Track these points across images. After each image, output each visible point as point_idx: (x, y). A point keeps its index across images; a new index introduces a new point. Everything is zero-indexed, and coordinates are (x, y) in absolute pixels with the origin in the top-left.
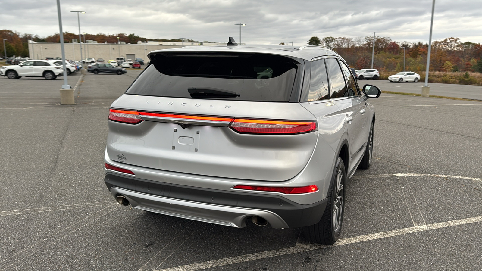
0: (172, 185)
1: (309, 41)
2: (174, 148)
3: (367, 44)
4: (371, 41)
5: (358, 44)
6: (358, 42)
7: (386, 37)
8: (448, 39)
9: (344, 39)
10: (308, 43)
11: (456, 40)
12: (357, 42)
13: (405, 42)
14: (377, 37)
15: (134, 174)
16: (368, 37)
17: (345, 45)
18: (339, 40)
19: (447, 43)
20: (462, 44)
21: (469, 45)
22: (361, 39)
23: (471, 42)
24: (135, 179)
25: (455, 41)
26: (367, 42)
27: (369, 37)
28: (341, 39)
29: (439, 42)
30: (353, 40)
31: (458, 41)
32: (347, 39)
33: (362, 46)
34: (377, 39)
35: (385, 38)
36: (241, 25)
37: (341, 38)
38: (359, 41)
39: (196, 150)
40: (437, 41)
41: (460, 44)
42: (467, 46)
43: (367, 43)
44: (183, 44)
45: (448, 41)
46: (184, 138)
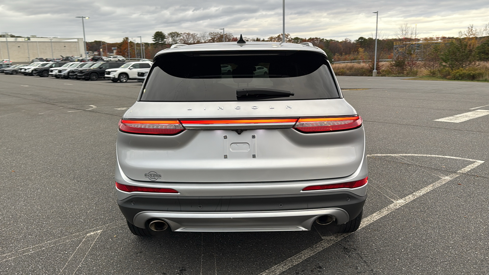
0: (232, 198)
1: (154, 36)
2: (226, 157)
3: (211, 40)
4: (215, 37)
5: (203, 39)
6: (203, 38)
7: (228, 33)
8: (280, 35)
9: (189, 34)
10: (153, 38)
11: (288, 36)
12: (202, 38)
13: (245, 37)
14: (219, 33)
15: (178, 193)
16: (211, 33)
17: (191, 40)
18: (184, 35)
19: (280, 38)
20: (292, 39)
21: (298, 40)
22: (205, 35)
23: (299, 37)
24: (179, 198)
25: (286, 37)
26: (211, 37)
27: (212, 32)
28: (186, 35)
29: (274, 37)
30: (198, 36)
31: (289, 37)
32: (192, 35)
34: (220, 35)
35: (227, 34)
36: (84, 18)
37: (186, 33)
38: (204, 37)
39: (254, 156)
40: (272, 37)
41: (290, 39)
42: (296, 41)
43: (211, 38)
44: (7, 39)
45: (281, 37)
46: (237, 145)
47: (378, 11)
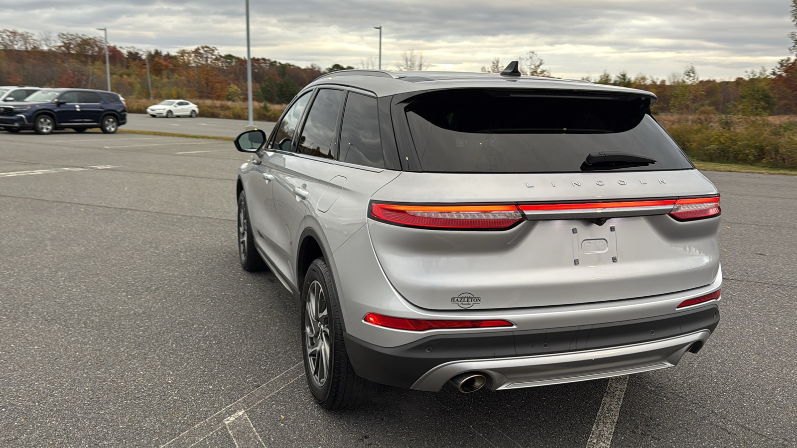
3: (63, 46)
4: (71, 41)
5: (46, 45)
6: (45, 41)
7: (97, 36)
8: (200, 48)
9: (14, 33)
11: (213, 51)
12: (43, 42)
13: (132, 47)
14: (80, 35)
16: (63, 34)
17: (19, 44)
18: (4, 34)
19: (200, 53)
20: (221, 56)
21: (231, 59)
22: (51, 37)
23: (233, 54)
25: (211, 52)
26: (63, 42)
27: (65, 33)
28: (8, 34)
29: (188, 51)
30: (35, 37)
31: (216, 53)
32: (22, 35)
33: (54, 49)
34: (82, 38)
35: (96, 39)
37: (8, 31)
38: (47, 40)
40: (184, 50)
41: (218, 57)
42: (228, 60)
43: (62, 44)
45: (202, 51)
47: (381, 27)
